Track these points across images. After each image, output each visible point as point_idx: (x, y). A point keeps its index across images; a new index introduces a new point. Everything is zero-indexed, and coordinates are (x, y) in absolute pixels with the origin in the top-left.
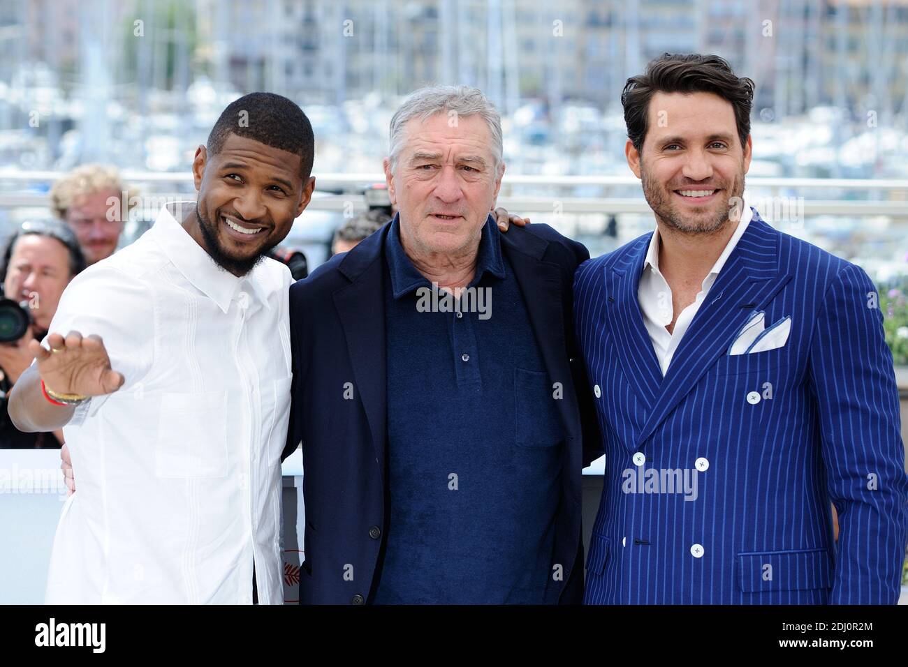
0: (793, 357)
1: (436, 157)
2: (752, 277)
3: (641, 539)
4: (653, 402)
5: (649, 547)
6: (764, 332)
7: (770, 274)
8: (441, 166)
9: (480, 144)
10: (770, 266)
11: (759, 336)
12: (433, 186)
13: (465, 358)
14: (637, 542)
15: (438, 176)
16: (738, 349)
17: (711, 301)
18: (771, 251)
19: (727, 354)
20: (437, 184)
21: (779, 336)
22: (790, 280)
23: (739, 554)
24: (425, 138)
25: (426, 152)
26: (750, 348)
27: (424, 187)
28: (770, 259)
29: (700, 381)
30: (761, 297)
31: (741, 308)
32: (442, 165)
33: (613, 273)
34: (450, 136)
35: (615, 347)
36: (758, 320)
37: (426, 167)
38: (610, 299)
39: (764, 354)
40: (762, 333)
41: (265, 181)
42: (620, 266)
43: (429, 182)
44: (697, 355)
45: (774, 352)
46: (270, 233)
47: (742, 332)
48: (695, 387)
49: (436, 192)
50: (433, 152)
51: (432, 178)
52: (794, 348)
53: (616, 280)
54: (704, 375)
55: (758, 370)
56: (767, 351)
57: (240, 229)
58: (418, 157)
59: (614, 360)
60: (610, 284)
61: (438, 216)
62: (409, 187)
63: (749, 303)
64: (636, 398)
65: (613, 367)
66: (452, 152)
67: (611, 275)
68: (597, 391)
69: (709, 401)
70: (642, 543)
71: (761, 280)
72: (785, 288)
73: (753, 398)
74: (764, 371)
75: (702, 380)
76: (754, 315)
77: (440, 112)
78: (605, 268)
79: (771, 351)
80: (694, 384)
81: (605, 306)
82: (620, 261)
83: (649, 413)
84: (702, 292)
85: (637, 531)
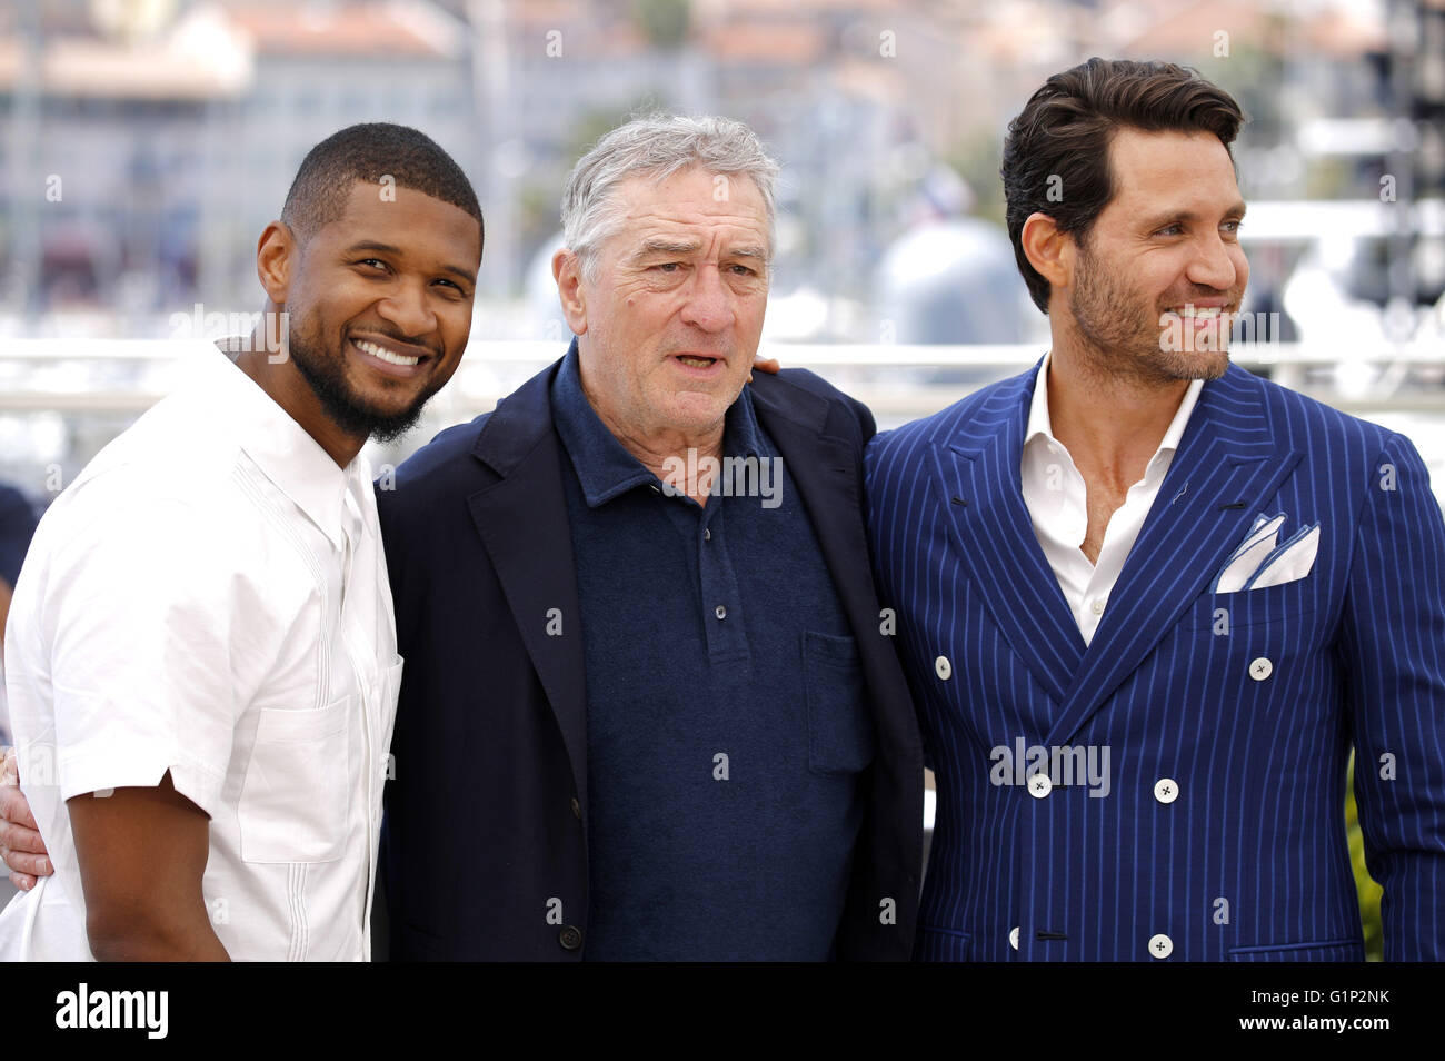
0: (1323, 596)
1: (688, 250)
2: (1232, 455)
3: (1049, 929)
4: (1066, 682)
5: (1066, 944)
6: (1275, 551)
7: (1260, 450)
8: (692, 265)
9: (757, 224)
10: (1258, 437)
11: (1267, 558)
12: (680, 302)
13: (721, 612)
14: (1040, 937)
15: (690, 283)
16: (1229, 582)
17: (1171, 498)
18: (1254, 410)
19: (1211, 592)
20: (689, 299)
21: (1299, 559)
22: (1299, 461)
23: (1231, 951)
24: (665, 214)
25: (668, 239)
26: (1251, 580)
27: (663, 303)
28: (1256, 423)
29: (1161, 641)
30: (1254, 491)
31: (1221, 510)
33: (953, 454)
34: (714, 210)
35: (975, 586)
36: (1267, 530)
37: (669, 267)
38: (955, 501)
39: (1275, 590)
40: (1271, 554)
41: (430, 269)
42: (964, 441)
43: (673, 295)
44: (1155, 595)
45: (1291, 585)
46: (435, 366)
47: (1238, 554)
48: (1152, 653)
49: (689, 313)
50: (684, 241)
51: (676, 287)
52: (1323, 582)
53: (964, 469)
54: (1170, 631)
55: (1267, 618)
56: (1281, 586)
57: (390, 357)
58: (653, 249)
59: (975, 610)
60: (950, 475)
61: (681, 358)
62: (631, 303)
63: (1236, 501)
64: (1029, 675)
65: (974, 623)
66: (718, 239)
67: (951, 459)
68: (943, 667)
69: (1180, 675)
70: (1051, 937)
71: (1247, 462)
72: (1294, 475)
73: (1261, 669)
74: (1276, 621)
75: (1166, 639)
76: (1262, 522)
77: (688, 167)
78: (934, 447)
79: (1289, 584)
80: (1150, 649)
81: (943, 514)
82: (961, 432)
83: (1058, 702)
84: (1142, 483)
85: (1041, 913)
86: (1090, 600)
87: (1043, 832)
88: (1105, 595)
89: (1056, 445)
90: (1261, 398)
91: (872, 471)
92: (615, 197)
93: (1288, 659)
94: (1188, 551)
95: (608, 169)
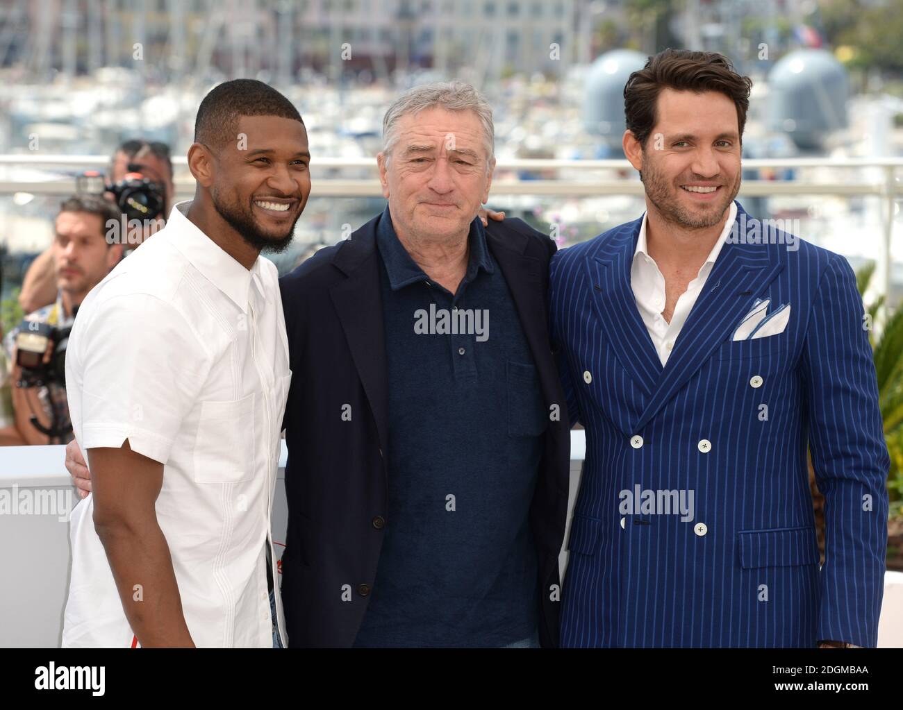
0: (791, 343)
2: (746, 266)
3: (641, 519)
4: (652, 387)
5: (650, 526)
6: (765, 318)
7: (761, 263)
8: (434, 159)
9: (472, 138)
10: (761, 256)
11: (761, 323)
13: (462, 351)
14: (636, 523)
16: (741, 335)
17: (710, 289)
19: (730, 340)
20: (431, 176)
21: (779, 323)
22: (783, 269)
23: (739, 532)
26: (752, 334)
27: (418, 177)
28: (760, 249)
29: (703, 366)
31: (738, 296)
32: (436, 157)
33: (597, 263)
34: (444, 128)
35: (605, 333)
36: (761, 307)
37: (420, 160)
38: (596, 288)
39: (765, 339)
40: (763, 320)
41: (290, 157)
42: (602, 256)
43: (422, 174)
44: (700, 342)
45: (775, 337)
47: (745, 320)
48: (697, 373)
49: (431, 184)
50: (427, 145)
52: (792, 335)
53: (602, 271)
54: (708, 361)
55: (760, 355)
56: (768, 337)
58: (412, 150)
59: (604, 347)
60: (594, 274)
63: (746, 291)
64: (632, 382)
65: (604, 354)
66: (446, 144)
67: (595, 265)
68: (588, 377)
69: (712, 385)
70: (642, 523)
71: (755, 270)
72: (779, 277)
73: (756, 382)
74: (765, 356)
75: (705, 366)
76: (758, 302)
77: (433, 106)
78: (587, 258)
79: (773, 336)
80: (696, 371)
81: (590, 294)
82: (602, 251)
83: (648, 397)
84: (696, 280)
86: (665, 342)
87: (638, 467)
88: (673, 341)
89: (649, 259)
92: (397, 124)
93: (772, 377)
94: (720, 317)
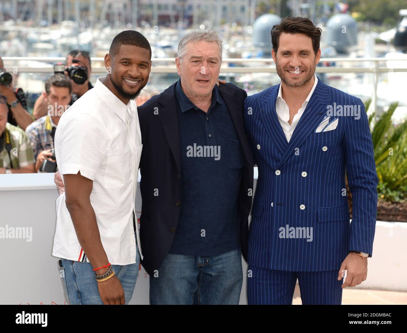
0: (339, 133)
1: (200, 57)
2: (321, 103)
3: (279, 203)
4: (284, 151)
5: (283, 206)
6: (328, 124)
7: (327, 102)
8: (202, 61)
9: (216, 52)
10: (327, 99)
12: (199, 69)
13: (210, 135)
14: (278, 204)
15: (201, 64)
16: (318, 130)
17: (307, 112)
18: (326, 93)
19: (314, 132)
21: (334, 125)
23: (318, 208)
24: (195, 50)
25: (196, 55)
26: (323, 130)
27: (195, 69)
28: (327, 96)
30: (325, 110)
31: (318, 115)
34: (206, 49)
35: (266, 130)
36: (327, 119)
37: (196, 61)
38: (262, 111)
39: (328, 132)
42: (265, 99)
43: (197, 67)
44: (303, 133)
46: (142, 82)
47: (321, 124)
48: (302, 145)
50: (199, 56)
51: (198, 66)
52: (339, 130)
53: (264, 104)
54: (305, 140)
56: (329, 131)
57: (131, 82)
58: (193, 57)
59: (265, 135)
60: (261, 106)
61: (199, 81)
62: (189, 69)
63: (321, 113)
64: (276, 149)
65: (265, 138)
66: (207, 55)
67: (262, 102)
68: (259, 147)
69: (307, 150)
70: (280, 205)
71: (324, 104)
73: (325, 149)
74: (328, 139)
75: (305, 142)
76: (326, 117)
77: (201, 40)
78: (259, 99)
79: (331, 131)
80: (301, 144)
81: (260, 114)
82: (265, 97)
83: (282, 155)
84: (301, 108)
85: (278, 200)
86: (289, 133)
87: (278, 182)
88: (292, 133)
89: (282, 100)
90: (328, 90)
91: (246, 104)
92: (186, 46)
93: (331, 147)
94: (310, 123)
95: (185, 40)
